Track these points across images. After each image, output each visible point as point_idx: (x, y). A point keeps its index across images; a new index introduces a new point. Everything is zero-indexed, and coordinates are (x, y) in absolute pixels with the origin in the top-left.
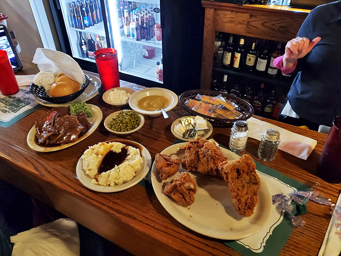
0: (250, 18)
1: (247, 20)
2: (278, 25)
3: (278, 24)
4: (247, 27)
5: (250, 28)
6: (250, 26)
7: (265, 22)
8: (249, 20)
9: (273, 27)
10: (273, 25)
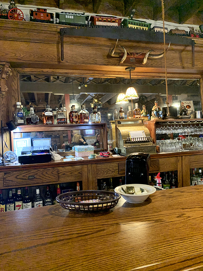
0: (5, 175)
1: (2, 177)
2: (28, 176)
3: (26, 175)
4: (4, 182)
5: (6, 182)
6: (6, 181)
7: (18, 176)
8: (4, 177)
9: (24, 178)
10: (24, 176)
